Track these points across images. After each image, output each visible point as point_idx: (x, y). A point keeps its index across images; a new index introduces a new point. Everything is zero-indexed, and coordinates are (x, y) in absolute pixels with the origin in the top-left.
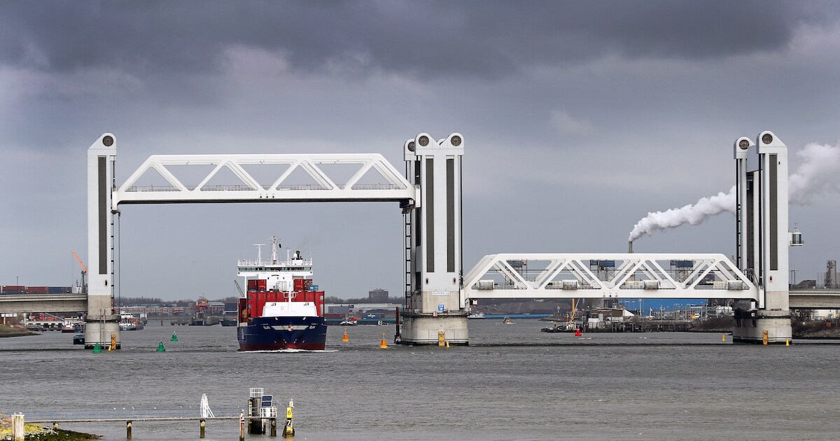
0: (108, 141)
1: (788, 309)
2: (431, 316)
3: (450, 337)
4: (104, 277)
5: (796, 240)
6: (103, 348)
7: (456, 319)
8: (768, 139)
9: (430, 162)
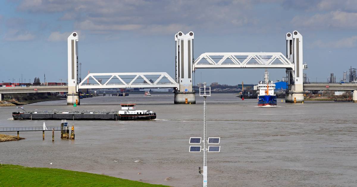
0: (75, 35)
1: (303, 90)
2: (182, 93)
3: (189, 100)
4: (73, 80)
5: (306, 67)
6: (72, 104)
7: (191, 94)
8: (296, 33)
9: (182, 41)
